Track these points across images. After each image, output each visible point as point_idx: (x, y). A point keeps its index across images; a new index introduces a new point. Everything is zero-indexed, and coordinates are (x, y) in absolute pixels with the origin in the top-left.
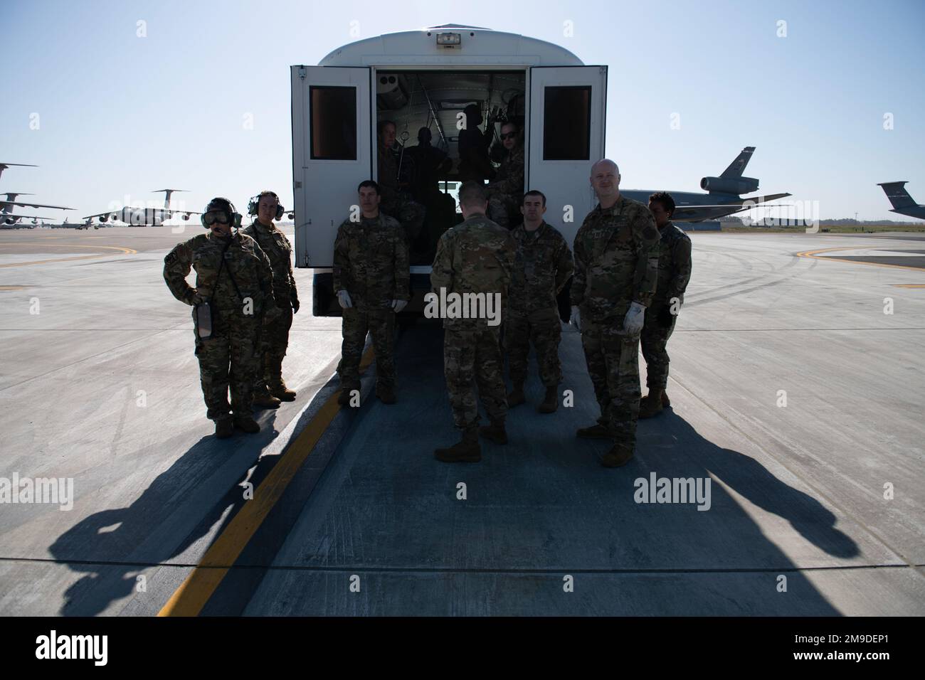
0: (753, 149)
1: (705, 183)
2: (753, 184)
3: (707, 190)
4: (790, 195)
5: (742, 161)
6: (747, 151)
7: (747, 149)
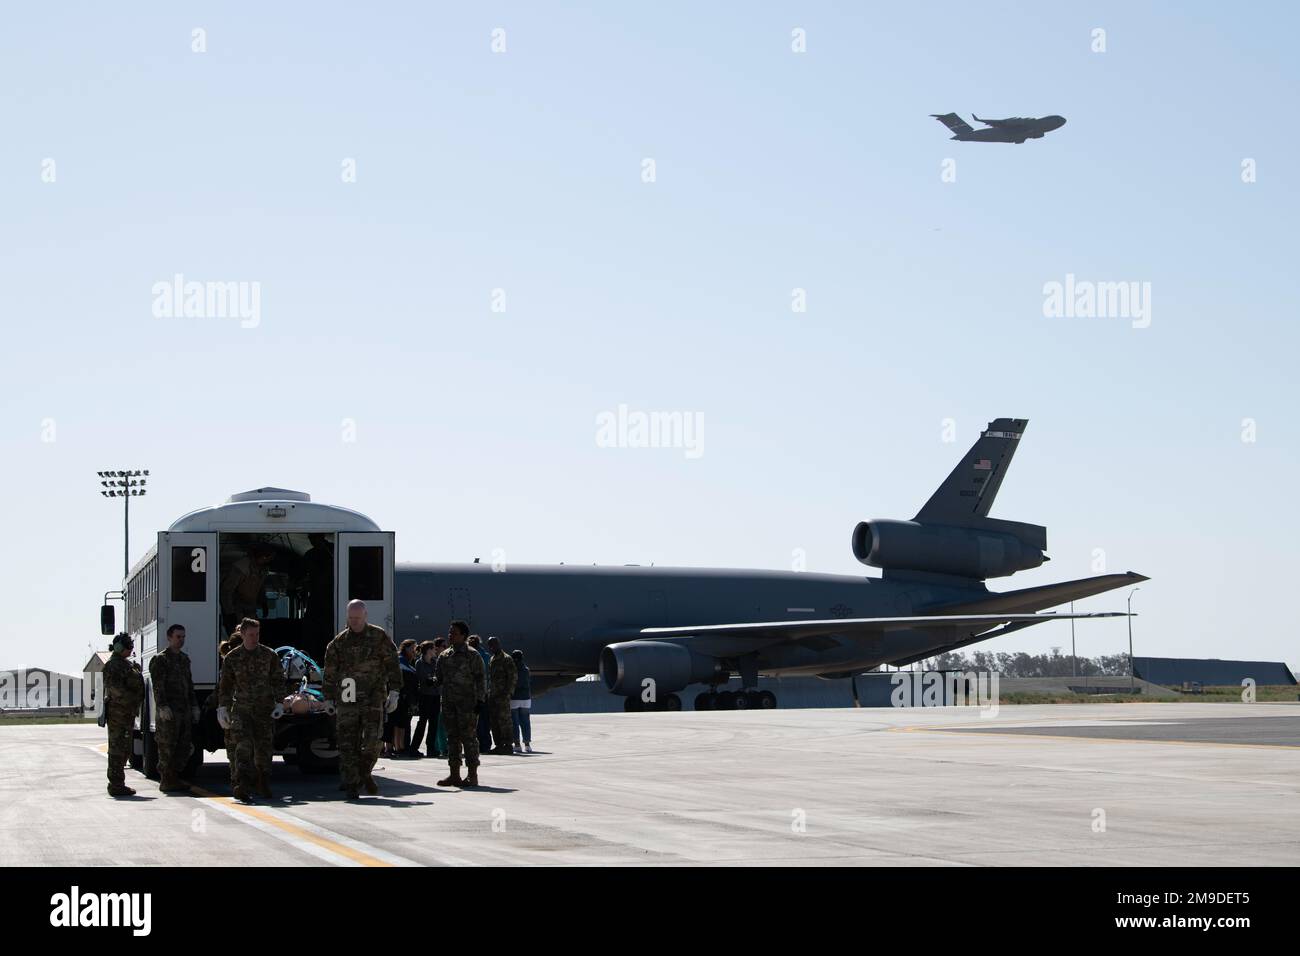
0: (1020, 425)
1: (865, 539)
2: (1027, 544)
3: (874, 563)
4: (1141, 578)
5: (985, 465)
6: (1000, 434)
7: (999, 425)
